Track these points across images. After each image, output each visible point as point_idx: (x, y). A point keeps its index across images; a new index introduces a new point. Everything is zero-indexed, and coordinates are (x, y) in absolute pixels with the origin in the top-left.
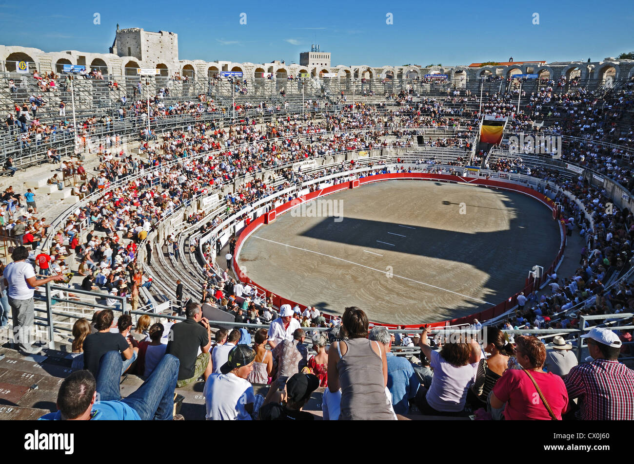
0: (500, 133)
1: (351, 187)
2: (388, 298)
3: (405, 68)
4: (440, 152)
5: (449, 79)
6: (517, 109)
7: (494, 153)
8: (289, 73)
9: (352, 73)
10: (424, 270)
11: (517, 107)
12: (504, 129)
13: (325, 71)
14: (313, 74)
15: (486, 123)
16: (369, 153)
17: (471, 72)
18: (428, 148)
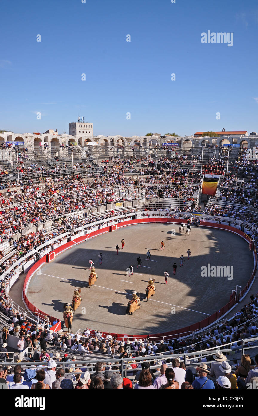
0: (215, 187)
1: (111, 231)
2: (137, 315)
3: (148, 138)
4: (174, 202)
5: (180, 146)
6: (226, 170)
7: (211, 202)
8: (61, 142)
9: (109, 141)
10: (163, 292)
11: (226, 168)
12: (218, 184)
13: (88, 140)
14: (80, 142)
15: (206, 179)
16: (123, 204)
17: (195, 141)
18: (166, 199)
